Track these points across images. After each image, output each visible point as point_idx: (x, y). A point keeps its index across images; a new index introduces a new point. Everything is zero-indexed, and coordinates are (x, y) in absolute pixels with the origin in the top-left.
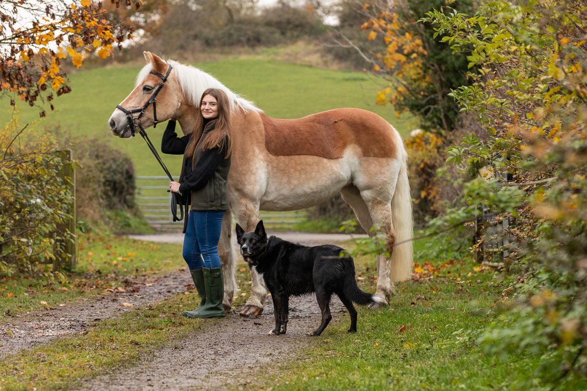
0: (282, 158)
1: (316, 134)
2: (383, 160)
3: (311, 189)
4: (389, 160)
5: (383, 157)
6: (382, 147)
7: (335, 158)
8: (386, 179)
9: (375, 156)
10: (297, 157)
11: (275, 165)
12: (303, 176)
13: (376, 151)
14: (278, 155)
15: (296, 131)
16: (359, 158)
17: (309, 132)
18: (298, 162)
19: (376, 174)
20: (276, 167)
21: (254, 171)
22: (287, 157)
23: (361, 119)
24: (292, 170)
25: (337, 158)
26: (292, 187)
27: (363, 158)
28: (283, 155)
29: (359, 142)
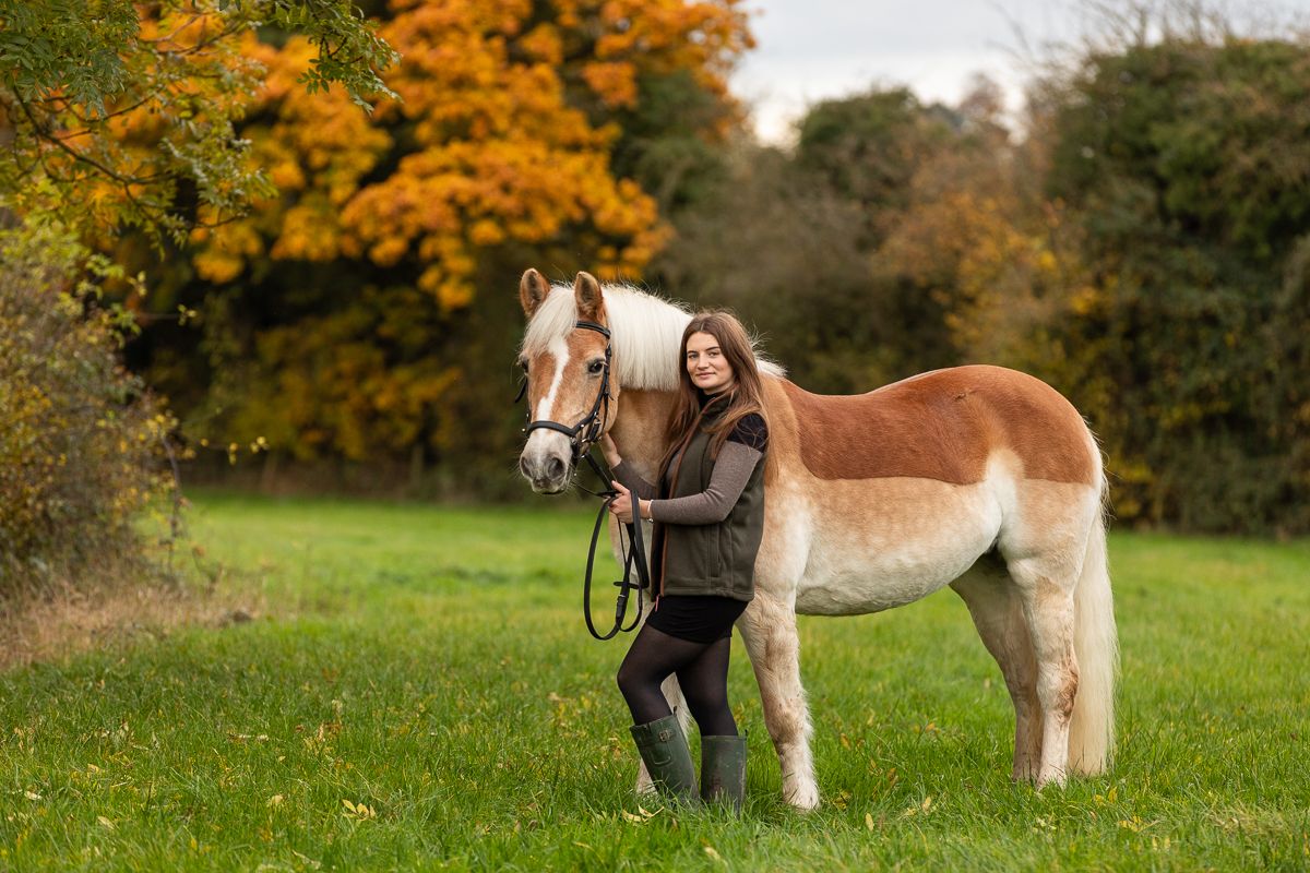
0: (844, 484)
1: (921, 427)
2: (1067, 488)
3: (916, 558)
4: (1080, 487)
5: (1068, 481)
6: (1064, 457)
7: (969, 483)
8: (1072, 534)
9: (1052, 477)
10: (879, 482)
11: (827, 500)
12: (897, 527)
13: (1053, 465)
14: (834, 478)
15: (873, 421)
16: (1018, 481)
17: (903, 422)
18: (885, 494)
19: (1053, 521)
20: (830, 508)
21: (779, 517)
22: (855, 481)
23: (1017, 390)
24: (870, 514)
25: (975, 482)
26: (872, 552)
27: (1029, 483)
28: (847, 477)
29: (1016, 444)
